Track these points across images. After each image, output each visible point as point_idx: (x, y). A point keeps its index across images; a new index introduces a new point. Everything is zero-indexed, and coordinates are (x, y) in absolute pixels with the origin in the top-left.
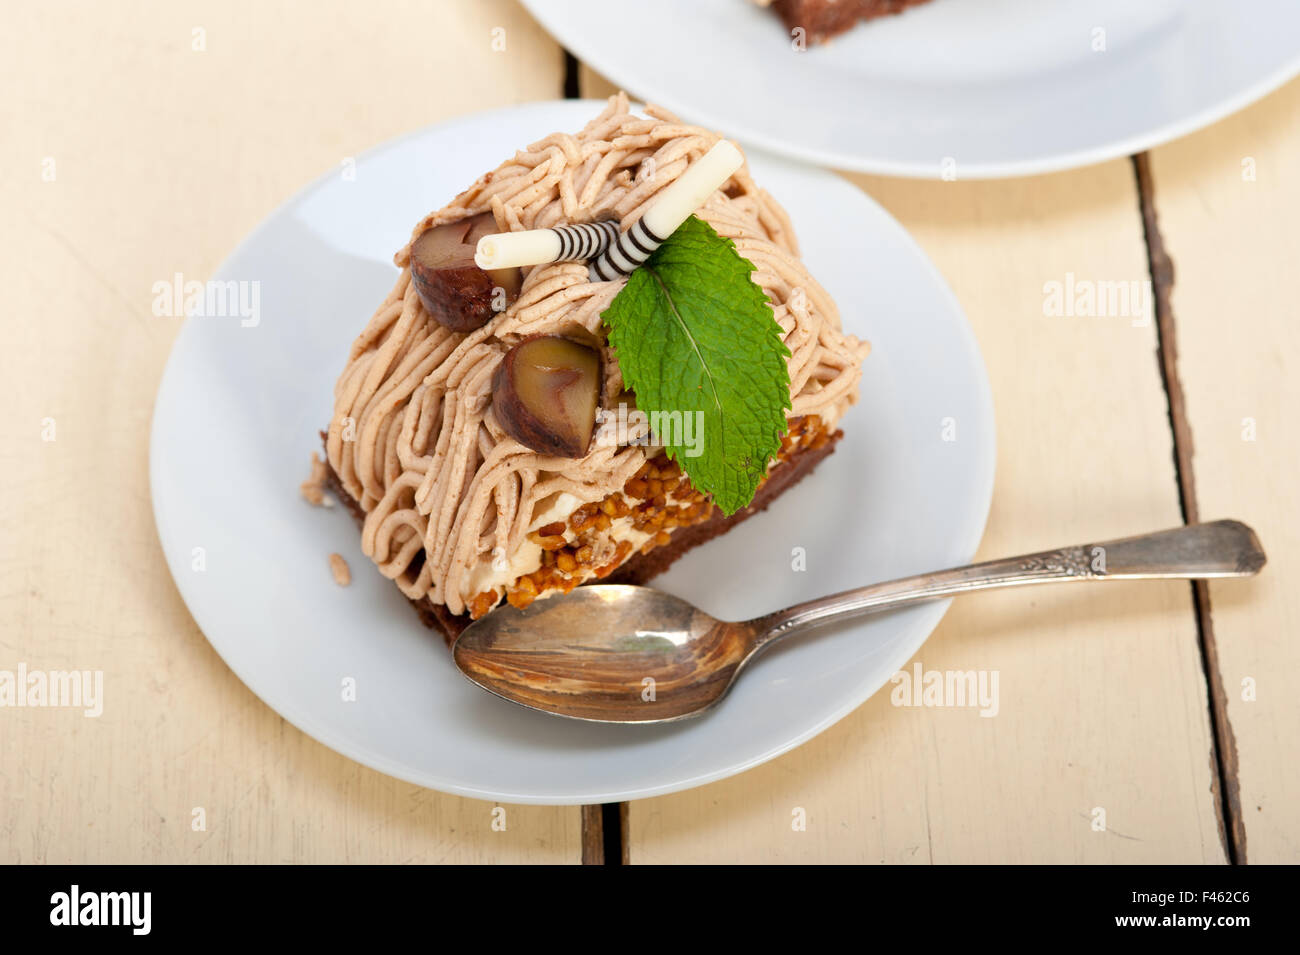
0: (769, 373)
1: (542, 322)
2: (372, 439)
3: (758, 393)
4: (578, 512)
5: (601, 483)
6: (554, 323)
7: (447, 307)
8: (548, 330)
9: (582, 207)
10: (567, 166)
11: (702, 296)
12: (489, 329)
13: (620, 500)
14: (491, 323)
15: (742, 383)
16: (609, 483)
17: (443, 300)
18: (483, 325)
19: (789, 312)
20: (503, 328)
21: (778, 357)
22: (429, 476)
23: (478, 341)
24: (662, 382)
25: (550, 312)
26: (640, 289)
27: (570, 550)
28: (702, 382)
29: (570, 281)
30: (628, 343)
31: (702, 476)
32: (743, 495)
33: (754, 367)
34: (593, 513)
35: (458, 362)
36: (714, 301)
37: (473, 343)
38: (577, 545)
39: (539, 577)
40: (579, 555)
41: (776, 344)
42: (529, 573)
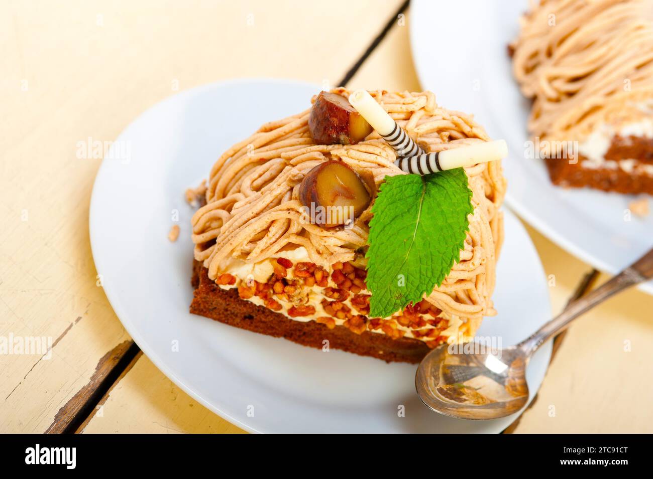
0: (442, 263)
1: (356, 162)
2: (237, 170)
3: (430, 268)
4: (304, 264)
5: (325, 255)
6: (361, 167)
7: (319, 122)
8: (356, 169)
9: (416, 130)
10: (423, 108)
11: (439, 205)
12: (330, 147)
13: (327, 277)
14: (333, 146)
15: (426, 256)
16: (328, 258)
17: (319, 118)
18: (328, 144)
19: (473, 251)
20: (337, 151)
21: (452, 259)
22: (247, 200)
23: (321, 150)
24: (390, 223)
25: (364, 161)
26: (412, 182)
27: (285, 283)
28: (408, 240)
29: (384, 154)
30: (388, 195)
31: (374, 281)
32: (385, 311)
33: (437, 254)
34: (310, 270)
35: (303, 154)
36: (442, 211)
37: (318, 149)
38: (290, 283)
39: (261, 288)
40: (287, 289)
41: (456, 252)
42: (258, 281)
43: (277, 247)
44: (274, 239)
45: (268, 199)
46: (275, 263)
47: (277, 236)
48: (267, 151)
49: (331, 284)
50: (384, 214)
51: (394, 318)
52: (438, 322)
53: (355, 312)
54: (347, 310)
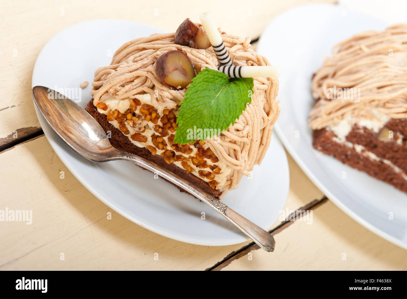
0: (224, 123)
1: (194, 58)
3: (216, 123)
4: (148, 105)
5: (160, 102)
6: (196, 62)
7: (181, 31)
8: (193, 62)
9: (234, 54)
10: (242, 44)
11: (233, 92)
12: (183, 46)
13: (158, 118)
14: (184, 46)
15: (216, 116)
16: (161, 104)
17: (182, 29)
18: (182, 45)
19: (244, 127)
20: (185, 49)
21: (230, 122)
22: (128, 65)
23: (177, 47)
24: (201, 91)
25: (199, 58)
26: (222, 77)
27: (134, 115)
28: (208, 103)
29: (211, 58)
30: (206, 76)
31: (182, 119)
32: (184, 141)
33: (223, 117)
34: (150, 109)
35: (167, 47)
36: (233, 96)
37: (176, 46)
38: (137, 116)
39: (120, 116)
40: (134, 118)
41: (233, 119)
42: (119, 111)
43: (135, 92)
44: (135, 87)
45: (139, 64)
46: (132, 101)
47: (138, 85)
48: (149, 44)
49: (160, 123)
50: (199, 84)
51: (190, 157)
52: (215, 168)
53: (169, 148)
54: (165, 144)
